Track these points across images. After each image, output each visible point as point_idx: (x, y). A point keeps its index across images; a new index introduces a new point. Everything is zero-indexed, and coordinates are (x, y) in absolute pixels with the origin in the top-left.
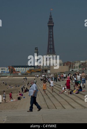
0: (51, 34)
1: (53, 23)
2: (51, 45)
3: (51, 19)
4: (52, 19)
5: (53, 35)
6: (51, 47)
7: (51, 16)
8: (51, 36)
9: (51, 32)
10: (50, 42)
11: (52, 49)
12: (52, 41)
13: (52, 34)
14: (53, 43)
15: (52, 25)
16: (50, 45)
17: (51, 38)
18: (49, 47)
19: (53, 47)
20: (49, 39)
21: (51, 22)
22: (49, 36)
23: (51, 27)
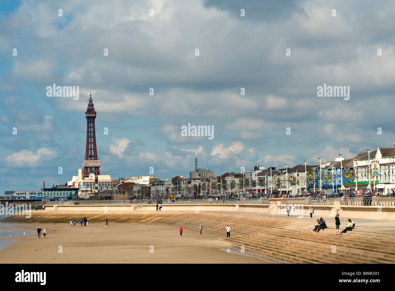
0: (92, 131)
1: (95, 113)
2: (91, 149)
3: (91, 106)
4: (93, 105)
6: (91, 154)
7: (90, 101)
8: (92, 134)
10: (89, 144)
11: (94, 156)
12: (93, 143)
14: (96, 147)
15: (93, 115)
16: (90, 151)
17: (92, 138)
18: (88, 154)
19: (94, 154)
20: (89, 139)
21: (91, 110)
22: (89, 135)
23: (91, 119)
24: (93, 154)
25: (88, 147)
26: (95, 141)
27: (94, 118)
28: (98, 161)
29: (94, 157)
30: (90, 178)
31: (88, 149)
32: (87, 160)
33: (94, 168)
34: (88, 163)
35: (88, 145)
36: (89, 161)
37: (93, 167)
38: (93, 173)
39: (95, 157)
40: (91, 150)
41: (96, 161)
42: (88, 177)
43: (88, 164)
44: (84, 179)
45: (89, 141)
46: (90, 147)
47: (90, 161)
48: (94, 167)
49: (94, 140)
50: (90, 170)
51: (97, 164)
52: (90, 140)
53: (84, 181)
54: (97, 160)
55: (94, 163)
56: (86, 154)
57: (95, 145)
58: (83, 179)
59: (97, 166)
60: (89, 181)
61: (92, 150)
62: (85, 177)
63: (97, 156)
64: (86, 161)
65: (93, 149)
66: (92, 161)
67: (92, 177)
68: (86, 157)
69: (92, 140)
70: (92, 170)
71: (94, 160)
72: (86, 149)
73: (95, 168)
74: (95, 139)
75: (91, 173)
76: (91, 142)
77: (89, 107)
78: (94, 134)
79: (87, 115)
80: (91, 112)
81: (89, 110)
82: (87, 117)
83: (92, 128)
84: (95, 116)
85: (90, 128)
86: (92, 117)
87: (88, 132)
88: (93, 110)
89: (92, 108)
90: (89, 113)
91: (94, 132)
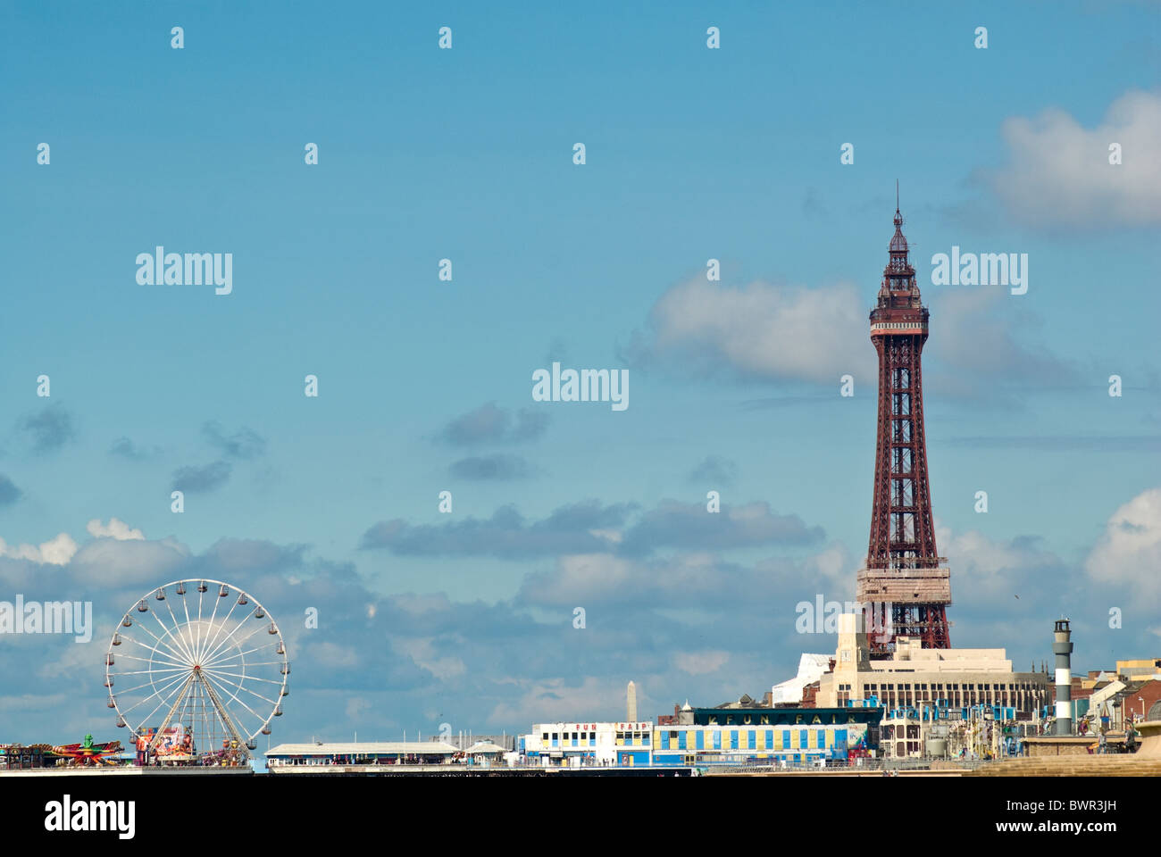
0: (906, 411)
1: (924, 317)
2: (900, 511)
3: (900, 277)
4: (909, 274)
5: (916, 420)
6: (901, 534)
7: (899, 254)
8: (906, 430)
9: (899, 394)
10: (893, 482)
11: (915, 548)
12: (911, 477)
13: (909, 418)
14: (925, 497)
15: (914, 328)
16: (892, 517)
17: (905, 451)
18: (885, 533)
19: (916, 535)
20: (887, 455)
21: (902, 302)
22: (889, 435)
23: (905, 349)
24: (910, 537)
25: (886, 497)
26: (923, 464)
27: (918, 341)
28: (939, 571)
29: (917, 552)
30: (896, 662)
31: (882, 511)
32: (878, 566)
33: (916, 612)
34: (885, 583)
35: (886, 487)
36: (891, 571)
37: (911, 606)
38: (913, 635)
39: (925, 551)
40: (901, 515)
41: (925, 572)
42: (885, 656)
43: (884, 588)
44: (869, 669)
45: (887, 464)
46: (893, 495)
47: (897, 575)
48: (916, 605)
49: (917, 462)
50: (895, 619)
51: (932, 593)
52: (893, 461)
53: (870, 678)
54: (930, 565)
55: (919, 584)
56: (872, 536)
57: (925, 487)
58: (863, 666)
59: (935, 597)
60: (896, 679)
61: (906, 516)
62: (874, 657)
63: (931, 547)
64: (873, 573)
65: (913, 511)
66: (906, 573)
67: (907, 658)
68: (871, 552)
69: (908, 459)
70: (903, 621)
71: (918, 566)
72: (875, 507)
73: (923, 608)
74: (922, 455)
75: (906, 639)
76: (901, 470)
77: (892, 285)
78: (915, 428)
79: (880, 328)
80: (902, 309)
81: (892, 297)
82: (880, 337)
83: (904, 396)
84: (920, 332)
85: (893, 396)
86: (908, 337)
87: (887, 418)
88: (910, 298)
89: (909, 289)
90: (888, 319)
91: (914, 418)
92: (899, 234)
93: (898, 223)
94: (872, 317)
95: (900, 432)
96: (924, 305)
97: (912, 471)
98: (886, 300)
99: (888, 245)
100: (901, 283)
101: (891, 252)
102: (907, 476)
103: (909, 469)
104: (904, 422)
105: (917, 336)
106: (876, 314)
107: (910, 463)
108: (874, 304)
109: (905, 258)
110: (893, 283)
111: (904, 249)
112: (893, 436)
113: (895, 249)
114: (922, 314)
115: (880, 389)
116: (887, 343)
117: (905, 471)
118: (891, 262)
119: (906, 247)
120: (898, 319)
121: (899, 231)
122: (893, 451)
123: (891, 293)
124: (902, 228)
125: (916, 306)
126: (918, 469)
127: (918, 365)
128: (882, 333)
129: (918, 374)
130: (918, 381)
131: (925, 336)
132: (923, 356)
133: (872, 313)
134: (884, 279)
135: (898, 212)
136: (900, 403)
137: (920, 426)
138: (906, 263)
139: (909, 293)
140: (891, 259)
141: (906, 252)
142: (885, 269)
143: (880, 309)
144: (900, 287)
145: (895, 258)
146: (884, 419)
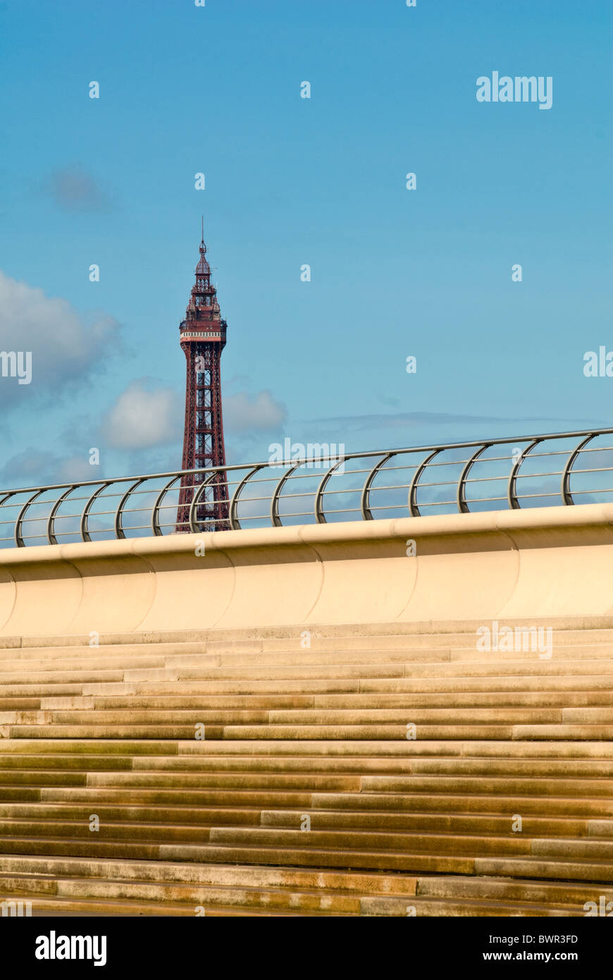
0: (208, 403)
1: (223, 328)
3: (204, 295)
4: (212, 293)
5: (216, 411)
7: (203, 275)
8: (208, 420)
9: (202, 389)
10: (196, 461)
11: (214, 514)
12: (212, 456)
13: (211, 409)
15: (215, 337)
17: (207, 436)
19: (215, 504)
20: (192, 440)
21: (205, 315)
22: (193, 423)
23: (208, 353)
24: (210, 505)
25: (191, 472)
26: (221, 446)
27: (217, 347)
29: (217, 518)
31: (187, 484)
32: (184, 529)
35: (191, 464)
39: (221, 517)
45: (192, 447)
49: (216, 445)
52: (197, 444)
54: (225, 528)
63: (227, 514)
68: (178, 518)
69: (209, 443)
74: (220, 439)
76: (203, 451)
77: (198, 301)
78: (215, 417)
79: (188, 336)
80: (205, 320)
81: (198, 311)
82: (187, 343)
83: (207, 392)
84: (219, 340)
85: (197, 391)
86: (211, 343)
87: (192, 409)
88: (213, 313)
89: (211, 305)
90: (193, 328)
91: (214, 409)
92: (203, 261)
93: (202, 251)
94: (181, 328)
95: (202, 420)
96: (223, 318)
97: (213, 452)
98: (192, 313)
99: (195, 268)
100: (205, 300)
101: (197, 275)
102: (208, 457)
103: (210, 451)
104: (207, 413)
105: (217, 343)
106: (184, 325)
107: (211, 446)
108: (184, 317)
109: (209, 280)
110: (198, 299)
111: (207, 273)
112: (197, 424)
113: (200, 272)
114: (222, 325)
115: (187, 386)
116: (193, 348)
117: (206, 452)
118: (197, 283)
119: (209, 271)
120: (202, 329)
121: (203, 258)
122: (197, 436)
123: (196, 308)
124: (206, 256)
125: (216, 318)
126: (217, 451)
127: (217, 367)
128: (189, 340)
129: (218, 374)
130: (218, 380)
131: (223, 343)
132: (222, 359)
133: (181, 324)
134: (191, 296)
135: (203, 242)
136: (203, 397)
137: (219, 416)
138: (209, 284)
139: (211, 308)
140: (197, 280)
141: (208, 275)
142: (192, 289)
143: (188, 321)
144: (204, 303)
145: (200, 280)
146: (191, 409)
